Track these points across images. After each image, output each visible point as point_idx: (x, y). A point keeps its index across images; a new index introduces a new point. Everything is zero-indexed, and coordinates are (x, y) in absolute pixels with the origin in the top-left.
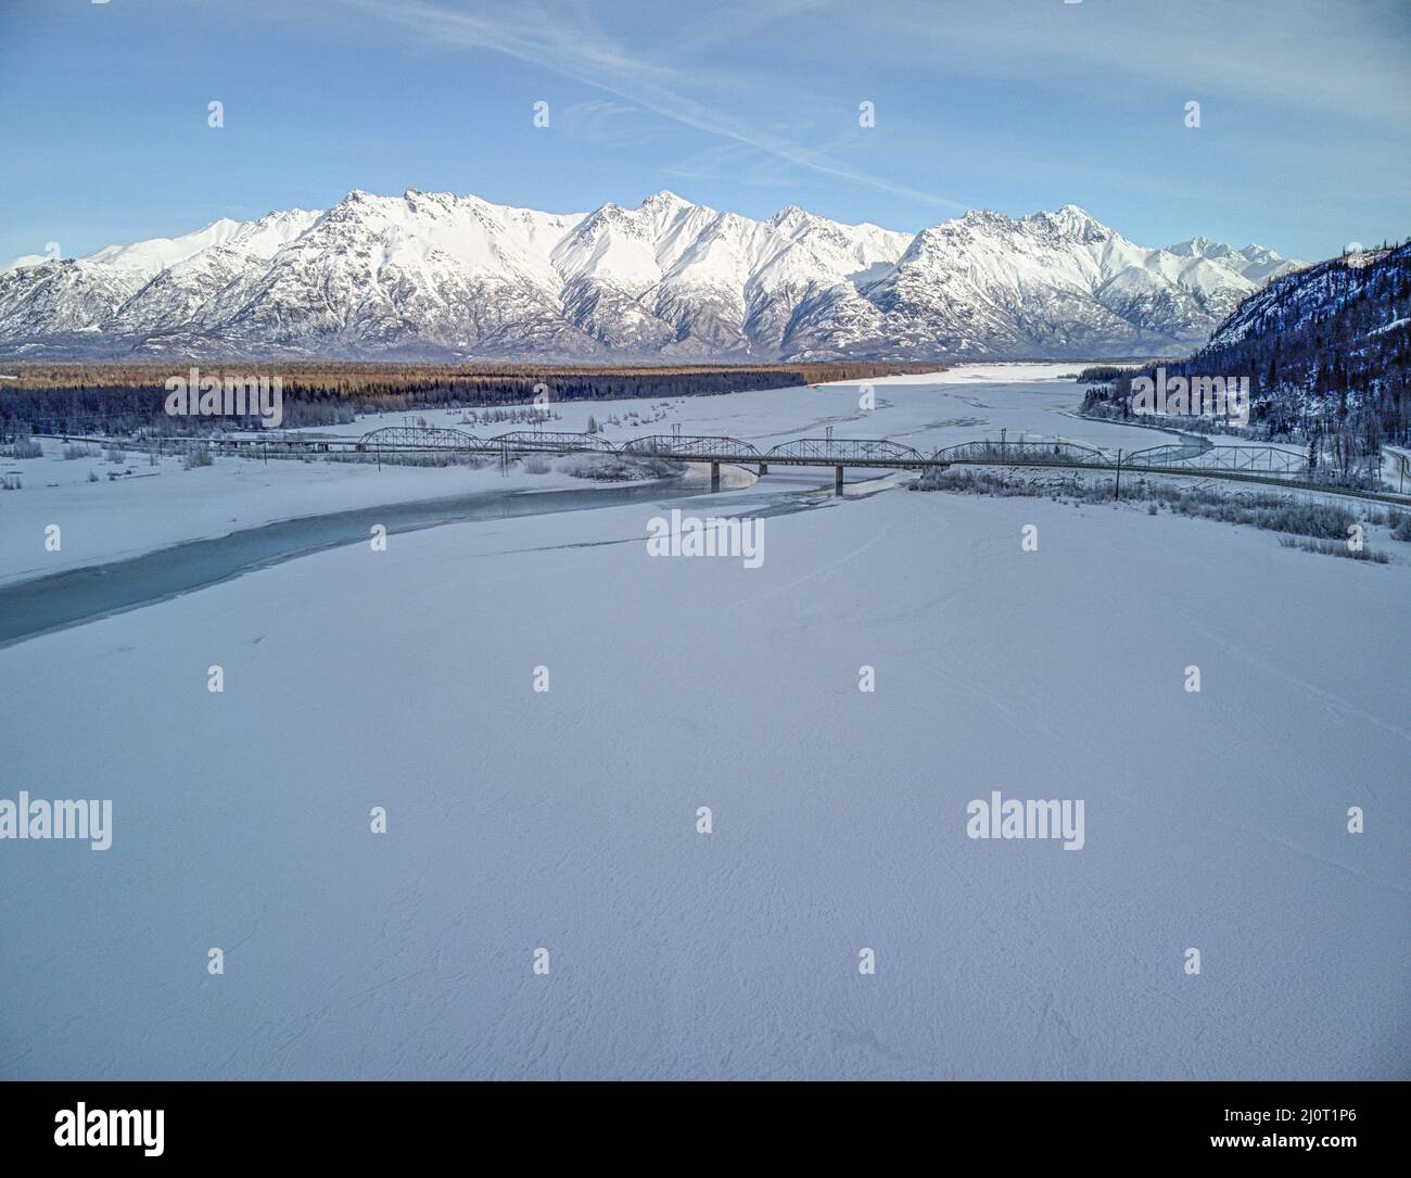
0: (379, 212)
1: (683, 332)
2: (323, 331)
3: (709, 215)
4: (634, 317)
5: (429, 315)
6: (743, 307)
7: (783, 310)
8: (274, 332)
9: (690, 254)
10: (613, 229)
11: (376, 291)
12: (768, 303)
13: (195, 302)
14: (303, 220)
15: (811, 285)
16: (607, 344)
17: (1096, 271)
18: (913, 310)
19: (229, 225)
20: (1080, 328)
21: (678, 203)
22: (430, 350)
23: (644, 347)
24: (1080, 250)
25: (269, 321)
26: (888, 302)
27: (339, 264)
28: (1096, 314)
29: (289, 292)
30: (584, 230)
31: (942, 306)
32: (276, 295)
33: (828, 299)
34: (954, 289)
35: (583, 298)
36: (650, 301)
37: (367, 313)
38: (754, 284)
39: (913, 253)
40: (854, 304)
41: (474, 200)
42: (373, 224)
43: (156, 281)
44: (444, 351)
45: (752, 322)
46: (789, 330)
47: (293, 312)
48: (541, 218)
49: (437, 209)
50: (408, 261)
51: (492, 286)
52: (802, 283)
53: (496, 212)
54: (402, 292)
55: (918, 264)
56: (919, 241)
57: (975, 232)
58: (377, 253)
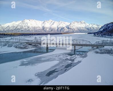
0: (27, 21)
1: (52, 31)
2: (22, 30)
3: (54, 21)
5: (31, 29)
6: (57, 28)
7: (60, 29)
8: (18, 31)
9: (52, 24)
10: (46, 22)
11: (26, 27)
13: (11, 28)
14: (20, 21)
15: (62, 27)
16: (45, 31)
17: (85, 26)
18: (70, 29)
19: (14, 22)
20: (84, 30)
21: (51, 20)
22: (31, 32)
23: (49, 32)
24: (84, 24)
25: (17, 30)
26: (68, 28)
27: (23, 25)
29: (19, 27)
30: (44, 22)
34: (74, 27)
35: (44, 28)
36: (49, 28)
37: (25, 29)
38: (58, 27)
39: (70, 24)
40: (66, 28)
41: (35, 20)
43: (8, 26)
45: (57, 30)
47: (19, 29)
48: (40, 21)
49: (32, 21)
50: (29, 25)
51: (36, 27)
53: (36, 21)
54: (28, 27)
56: (71, 23)
57: (75, 23)
58: (26, 24)
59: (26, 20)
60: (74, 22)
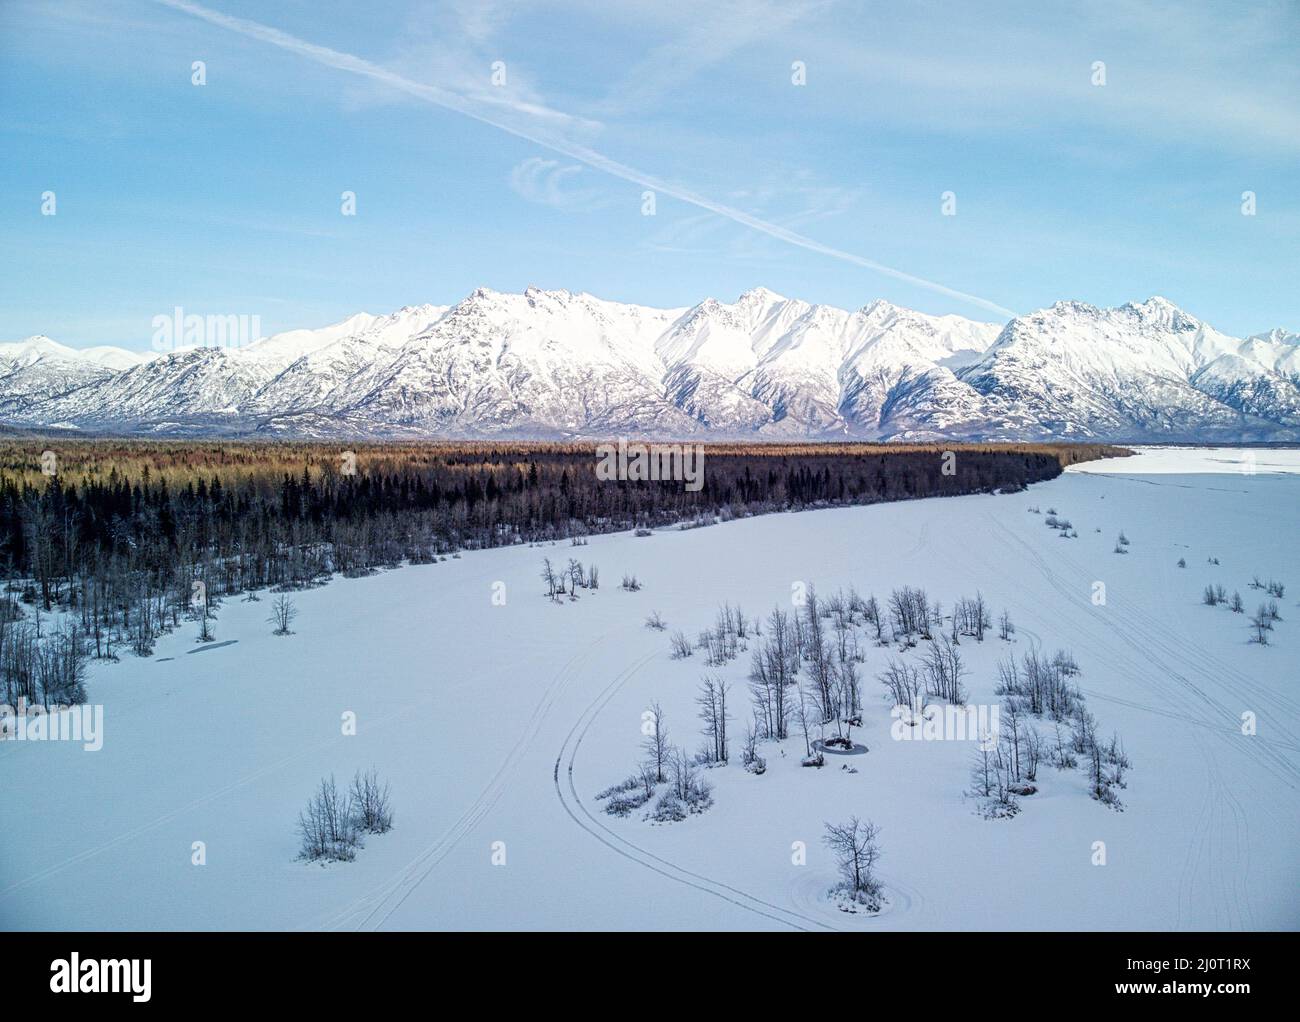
0: (502, 309)
1: (780, 413)
2: (444, 413)
3: (803, 307)
4: (732, 399)
5: (542, 398)
6: (838, 389)
7: (878, 393)
8: (397, 414)
9: (784, 342)
10: (713, 321)
11: (495, 377)
12: (862, 386)
13: (327, 386)
14: (433, 313)
15: (906, 370)
16: (706, 424)
17: (1190, 359)
18: (1013, 393)
19: (365, 319)
20: (1182, 413)
21: (772, 298)
22: (539, 429)
23: (742, 427)
24: (1171, 339)
25: (394, 404)
26: (987, 385)
27: (463, 354)
28: (1196, 401)
29: (414, 378)
30: (684, 324)
31: (1041, 390)
32: (402, 380)
33: (924, 382)
34: (1051, 373)
35: (684, 387)
36: (748, 384)
37: (485, 398)
38: (848, 367)
39: (1005, 338)
40: (950, 385)
41: (587, 297)
42: (495, 318)
43: (293, 367)
44: (554, 432)
45: (847, 404)
46: (886, 411)
47: (417, 396)
48: (646, 313)
49: (554, 305)
50: (526, 351)
51: (599, 373)
52: (896, 368)
53: (605, 307)
54: (519, 379)
55: (1013, 350)
56: (1011, 327)
57: (1065, 321)
58: (497, 343)
59: (494, 296)
60: (1044, 314)
